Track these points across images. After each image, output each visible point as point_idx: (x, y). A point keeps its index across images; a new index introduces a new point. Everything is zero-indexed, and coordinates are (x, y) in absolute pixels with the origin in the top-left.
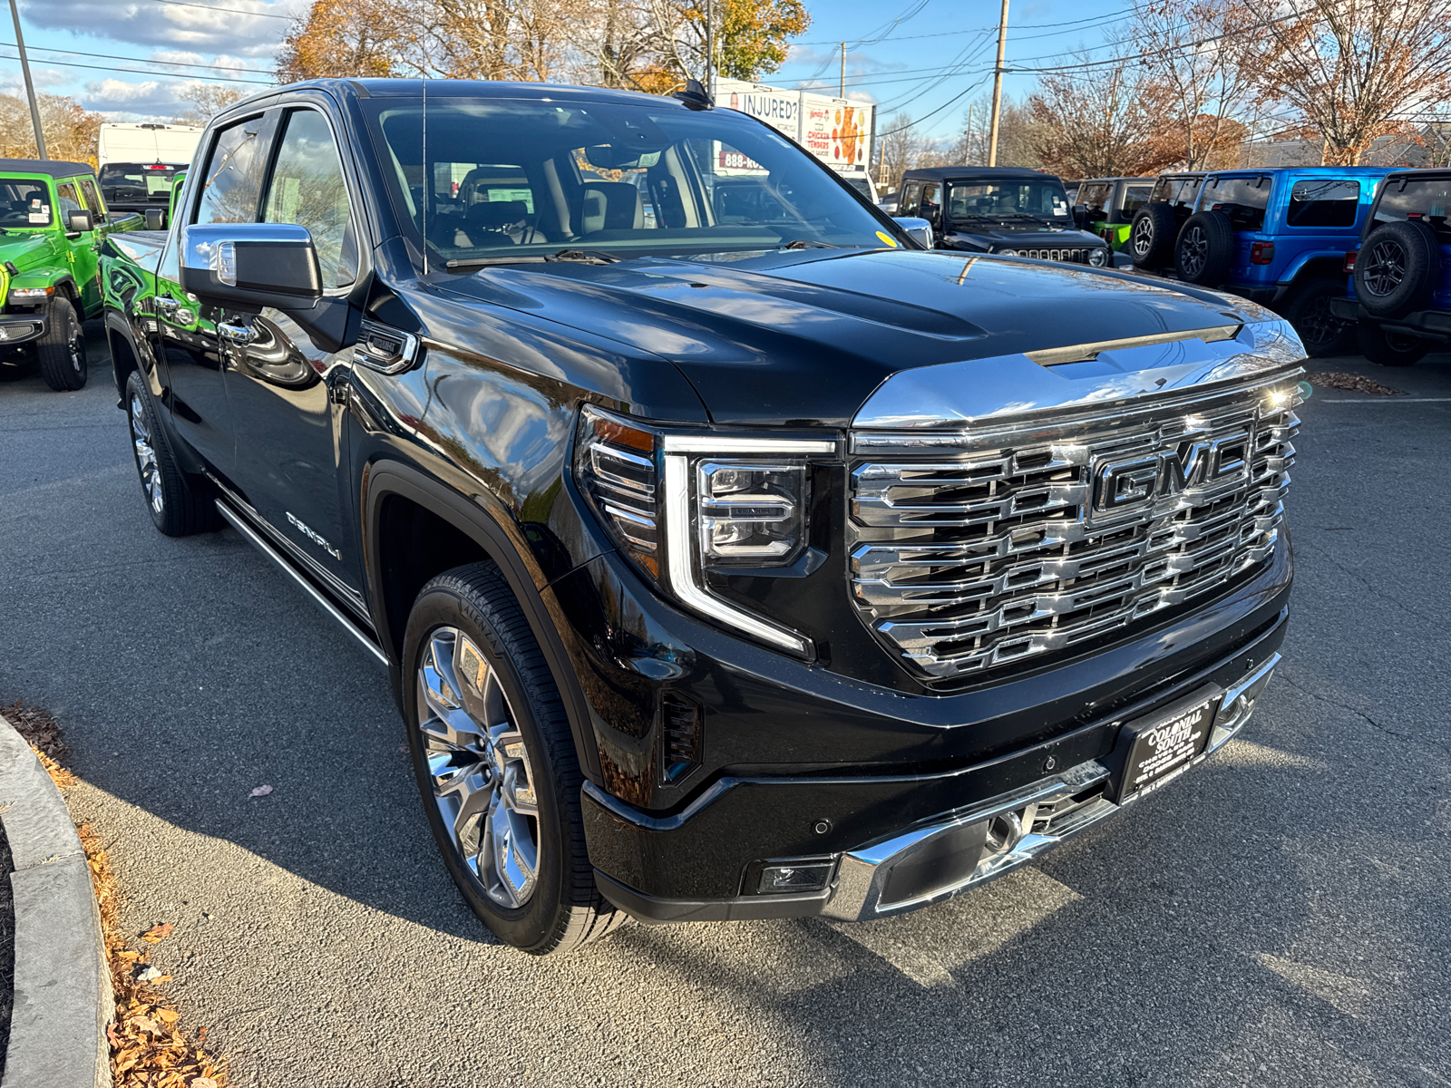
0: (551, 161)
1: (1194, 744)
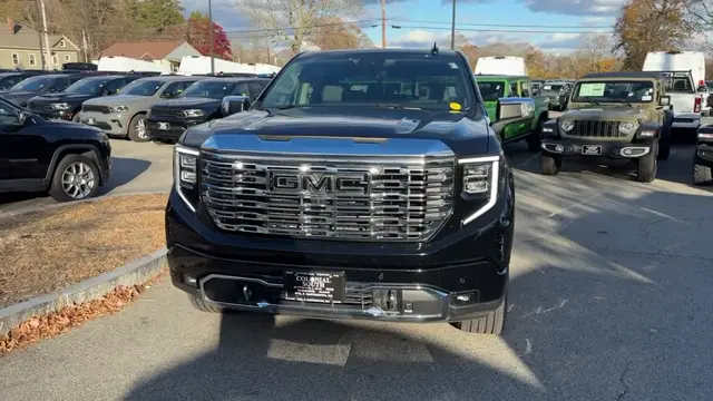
1: (331, 293)
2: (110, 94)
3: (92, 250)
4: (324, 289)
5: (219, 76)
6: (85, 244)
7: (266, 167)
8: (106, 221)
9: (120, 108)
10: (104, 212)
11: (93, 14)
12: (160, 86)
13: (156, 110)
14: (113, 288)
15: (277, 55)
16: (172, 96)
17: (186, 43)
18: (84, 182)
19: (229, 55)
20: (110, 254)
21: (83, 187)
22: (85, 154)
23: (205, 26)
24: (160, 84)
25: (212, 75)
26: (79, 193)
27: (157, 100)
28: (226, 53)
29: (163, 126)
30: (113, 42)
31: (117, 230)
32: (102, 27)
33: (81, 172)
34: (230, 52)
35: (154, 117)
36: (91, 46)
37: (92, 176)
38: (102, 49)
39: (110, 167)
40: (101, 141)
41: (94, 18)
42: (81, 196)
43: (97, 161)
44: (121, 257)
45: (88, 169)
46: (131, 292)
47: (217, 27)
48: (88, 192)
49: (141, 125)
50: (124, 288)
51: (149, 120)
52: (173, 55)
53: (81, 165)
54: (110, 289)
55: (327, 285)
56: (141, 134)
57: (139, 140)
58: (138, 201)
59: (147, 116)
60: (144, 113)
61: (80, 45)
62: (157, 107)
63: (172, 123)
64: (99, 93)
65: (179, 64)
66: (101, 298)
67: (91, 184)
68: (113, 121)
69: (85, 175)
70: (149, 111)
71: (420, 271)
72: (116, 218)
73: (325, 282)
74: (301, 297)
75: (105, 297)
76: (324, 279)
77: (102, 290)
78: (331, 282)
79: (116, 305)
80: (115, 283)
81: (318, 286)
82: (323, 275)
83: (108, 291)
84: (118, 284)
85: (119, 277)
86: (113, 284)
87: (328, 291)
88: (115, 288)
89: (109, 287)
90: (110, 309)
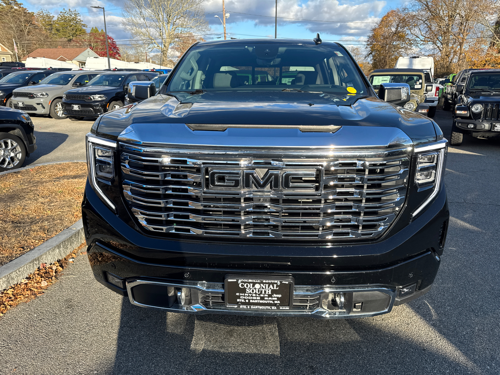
0: (318, 64)
1: (278, 299)
2: (34, 83)
3: (17, 224)
4: (270, 296)
5: (114, 70)
6: (11, 217)
7: (199, 162)
8: (31, 191)
9: (42, 95)
10: (30, 182)
11: (21, 29)
12: (72, 77)
13: (70, 95)
14: (36, 268)
15: (152, 58)
16: (81, 85)
17: (89, 49)
18: (12, 155)
19: (119, 58)
20: (34, 227)
21: (12, 159)
22: (11, 132)
23: (102, 38)
24: (72, 76)
25: (109, 70)
26: (9, 163)
27: (70, 88)
28: (117, 56)
29: (76, 107)
30: (36, 48)
31: (41, 200)
32: (28, 38)
33: (10, 147)
34: (120, 56)
35: (69, 101)
36: (20, 51)
37: (19, 149)
38: (29, 52)
39: (35, 141)
40: (25, 121)
41: (21, 31)
42: (11, 166)
43: (23, 137)
44: (44, 230)
45: (15, 144)
46: (54, 268)
47: (110, 38)
48: (16, 162)
49: (59, 106)
50: (48, 266)
51: (64, 103)
52: (81, 57)
53: (9, 141)
54: (33, 270)
55: (273, 292)
56: (60, 113)
57: (59, 118)
58: (59, 170)
59: (63, 99)
60: (61, 98)
61: (13, 50)
62: (69, 93)
63: (83, 106)
64: (26, 84)
65: (85, 63)
66: (25, 281)
67: (20, 156)
68: (38, 104)
69: (13, 149)
70: (64, 96)
72: (40, 188)
73: (272, 288)
74: (243, 304)
75: (28, 278)
76: (271, 286)
77: (25, 272)
78: (278, 288)
79: (40, 287)
80: (37, 262)
81: (263, 293)
82: (267, 281)
83: (31, 272)
84: (41, 263)
85: (41, 256)
86: (36, 264)
87: (275, 297)
88: (39, 268)
89: (31, 268)
90: (34, 291)
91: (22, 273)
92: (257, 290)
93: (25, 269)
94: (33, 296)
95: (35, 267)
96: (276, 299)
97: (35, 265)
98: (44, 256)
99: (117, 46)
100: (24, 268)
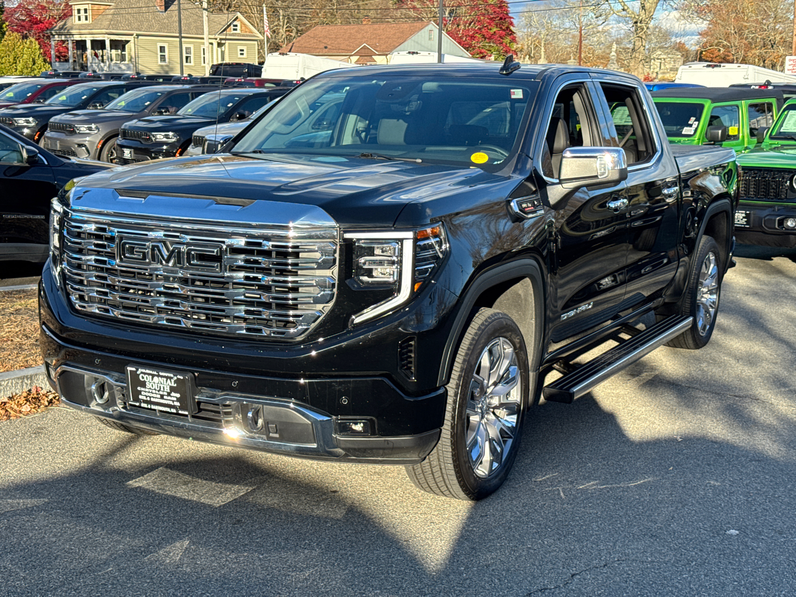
1: (178, 399)
4: (169, 394)
7: (115, 231)
14: (26, 389)
54: (21, 390)
55: (172, 389)
68: (80, 145)
71: (302, 381)
73: (170, 384)
74: (145, 402)
75: (10, 398)
76: (169, 380)
77: (8, 389)
78: (175, 385)
79: (20, 411)
80: (29, 382)
81: (162, 389)
82: (166, 374)
83: (17, 391)
84: (34, 385)
85: (36, 375)
86: (26, 383)
87: (173, 397)
88: (30, 391)
89: (19, 387)
90: (10, 413)
91: (4, 388)
92: (156, 385)
93: (10, 384)
94: (5, 417)
95: (24, 387)
96: (175, 399)
97: (24, 384)
98: (40, 377)
99: (510, 15)
100: (8, 383)
